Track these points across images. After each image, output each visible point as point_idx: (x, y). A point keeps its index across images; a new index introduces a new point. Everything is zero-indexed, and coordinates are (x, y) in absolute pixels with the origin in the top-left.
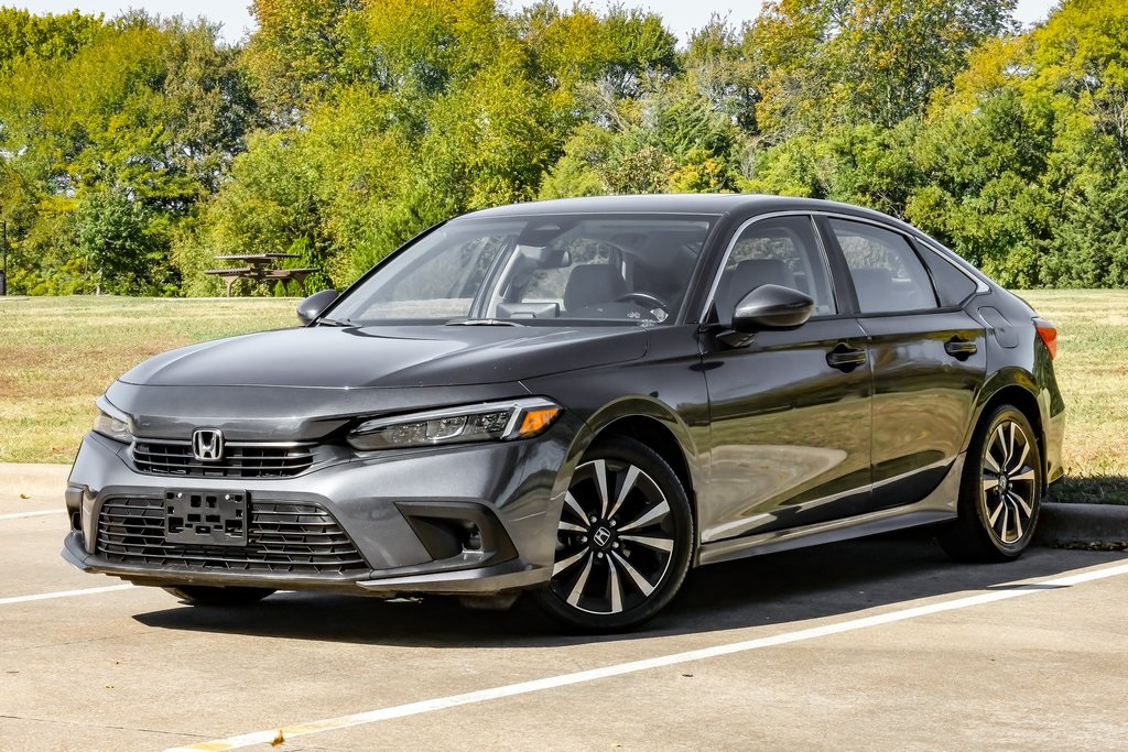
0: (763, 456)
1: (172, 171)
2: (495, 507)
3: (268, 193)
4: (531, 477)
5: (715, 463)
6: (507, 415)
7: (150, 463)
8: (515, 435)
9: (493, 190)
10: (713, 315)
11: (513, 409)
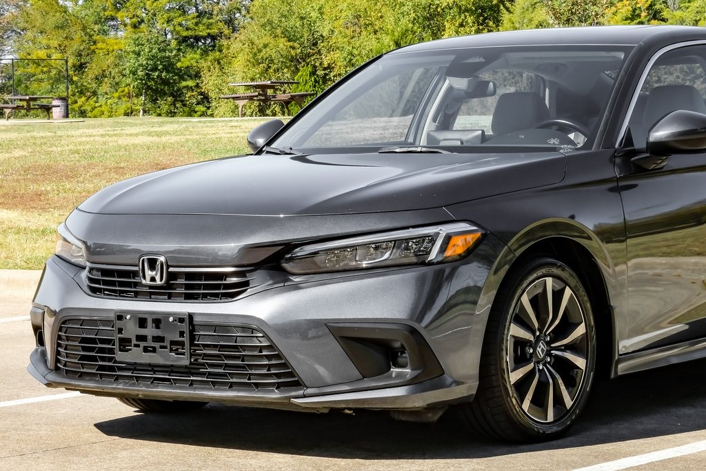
0: (675, 267)
1: (201, 14)
2: (420, 327)
3: (279, 31)
4: (458, 293)
5: (630, 274)
6: (432, 239)
7: (102, 286)
8: (440, 259)
9: (461, 25)
10: (628, 139)
11: (437, 234)
